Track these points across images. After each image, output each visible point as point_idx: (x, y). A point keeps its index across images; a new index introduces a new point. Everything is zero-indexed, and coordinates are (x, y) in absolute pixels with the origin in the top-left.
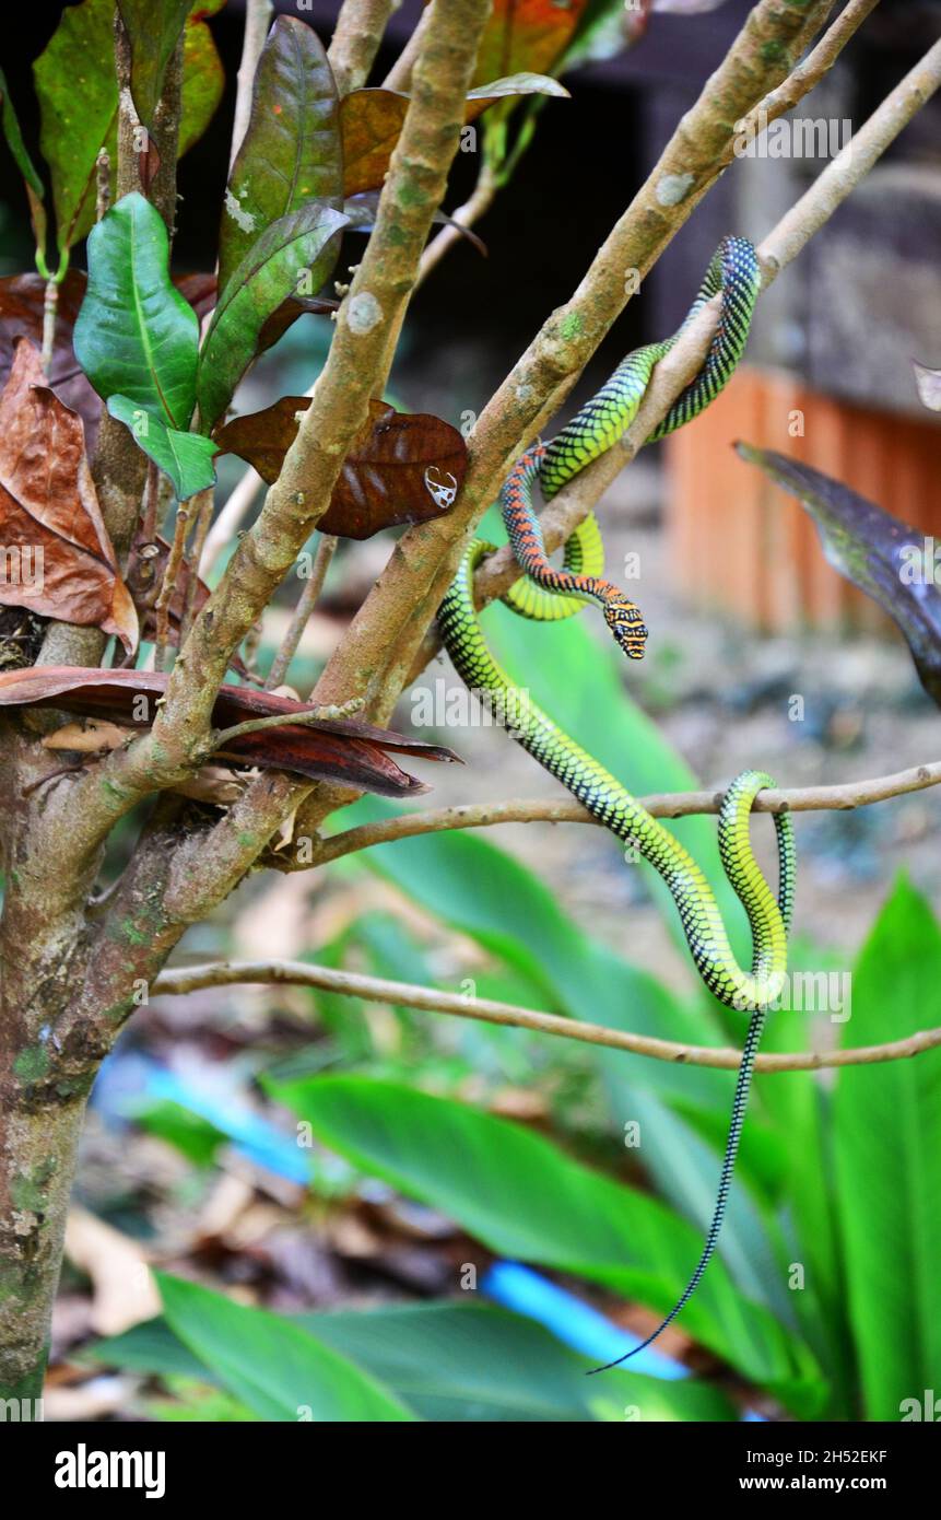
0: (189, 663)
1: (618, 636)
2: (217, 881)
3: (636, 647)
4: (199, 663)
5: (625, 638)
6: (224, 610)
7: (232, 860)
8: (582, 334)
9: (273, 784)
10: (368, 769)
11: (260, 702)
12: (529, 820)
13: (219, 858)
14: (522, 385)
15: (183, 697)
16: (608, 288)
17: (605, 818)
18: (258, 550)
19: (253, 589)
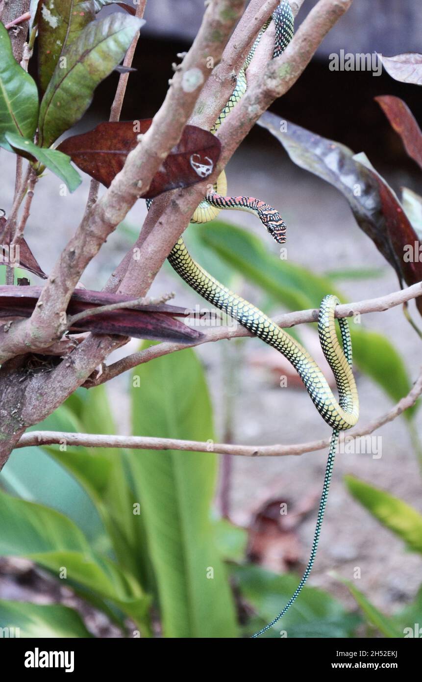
0: (58, 281)
1: (271, 230)
2: (58, 400)
3: (282, 237)
4: (65, 280)
5: (275, 232)
6: (82, 249)
7: (70, 387)
8: (291, 74)
9: (100, 343)
10: (169, 329)
11: (94, 297)
12: (218, 339)
13: (61, 387)
14: (251, 105)
15: (54, 300)
16: (308, 49)
17: (259, 332)
18: (106, 214)
19: (101, 235)
